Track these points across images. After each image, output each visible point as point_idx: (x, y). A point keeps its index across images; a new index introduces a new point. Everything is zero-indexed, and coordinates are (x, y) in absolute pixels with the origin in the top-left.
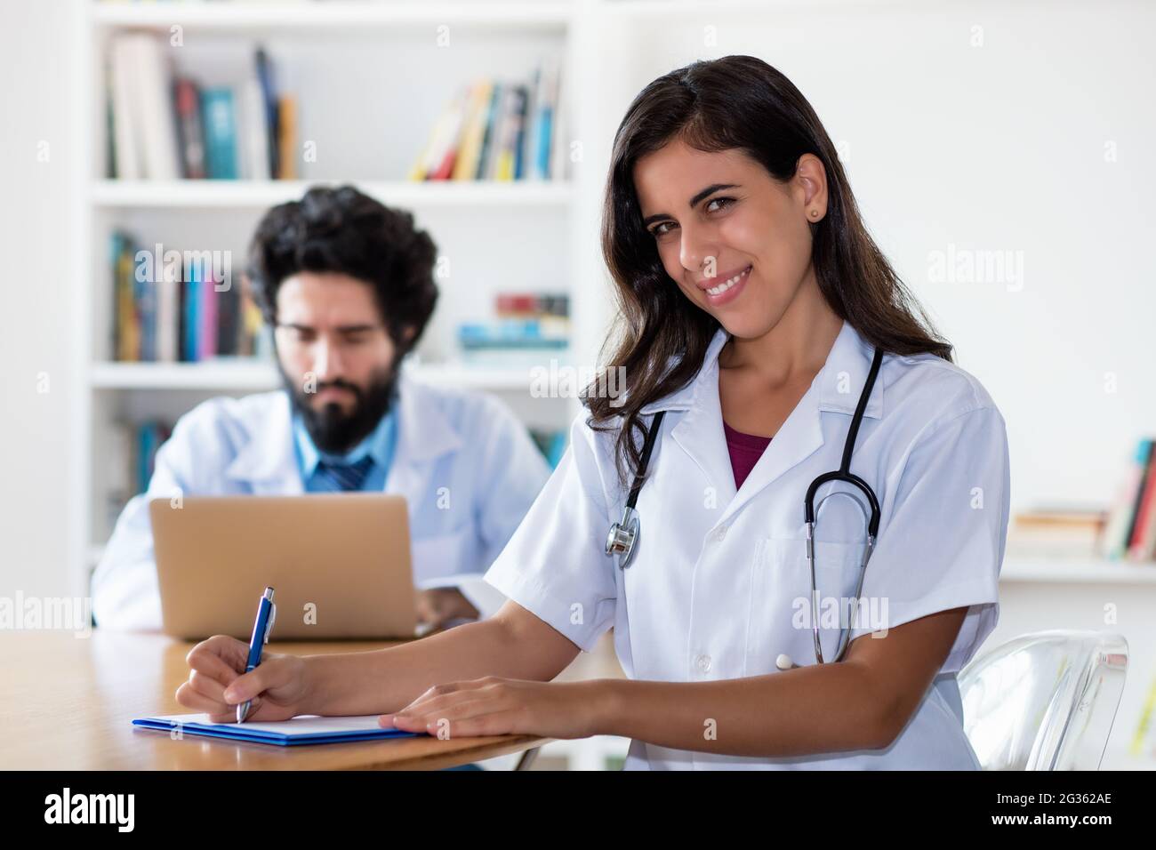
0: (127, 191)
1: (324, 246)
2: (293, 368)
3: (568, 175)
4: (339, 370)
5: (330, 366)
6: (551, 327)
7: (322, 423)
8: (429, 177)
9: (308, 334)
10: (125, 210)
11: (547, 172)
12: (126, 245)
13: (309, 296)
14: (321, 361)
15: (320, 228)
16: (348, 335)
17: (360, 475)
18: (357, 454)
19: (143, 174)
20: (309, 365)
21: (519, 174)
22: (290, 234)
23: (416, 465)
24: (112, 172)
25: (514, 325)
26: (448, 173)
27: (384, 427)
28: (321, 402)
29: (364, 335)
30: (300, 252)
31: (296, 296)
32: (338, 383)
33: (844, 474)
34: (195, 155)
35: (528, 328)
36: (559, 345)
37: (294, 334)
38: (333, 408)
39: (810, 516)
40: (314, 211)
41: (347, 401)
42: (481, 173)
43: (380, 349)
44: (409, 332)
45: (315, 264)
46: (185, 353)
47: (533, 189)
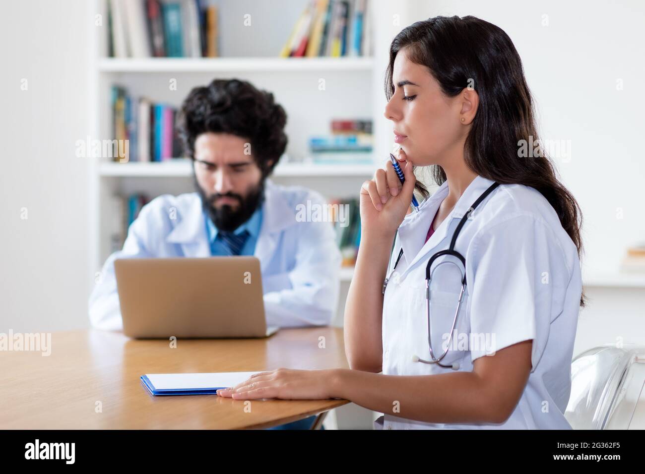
0: (120, 64)
1: (221, 119)
2: (204, 184)
3: (372, 53)
4: (229, 187)
5: (224, 185)
6: (363, 140)
7: (220, 216)
8: (292, 54)
9: (212, 166)
10: (120, 74)
11: (360, 53)
12: (120, 93)
13: (212, 146)
14: (219, 182)
15: (219, 107)
16: (235, 168)
17: (242, 242)
18: (239, 231)
19: (129, 54)
20: (213, 183)
21: (344, 52)
22: (202, 109)
23: (272, 235)
24: (111, 53)
25: (342, 139)
26: (303, 52)
27: (255, 218)
28: (219, 204)
29: (244, 167)
30: (207, 122)
31: (205, 144)
32: (229, 195)
33: (451, 252)
34: (158, 41)
35: (350, 140)
36: (368, 150)
37: (204, 166)
38: (226, 208)
39: (428, 277)
40: (216, 96)
41: (234, 204)
42: (322, 52)
43: (253, 174)
44: (270, 163)
45: (216, 128)
46: (154, 157)
47: (352, 61)
